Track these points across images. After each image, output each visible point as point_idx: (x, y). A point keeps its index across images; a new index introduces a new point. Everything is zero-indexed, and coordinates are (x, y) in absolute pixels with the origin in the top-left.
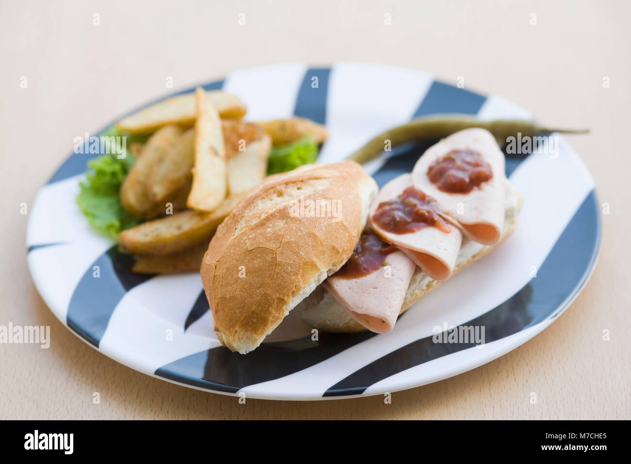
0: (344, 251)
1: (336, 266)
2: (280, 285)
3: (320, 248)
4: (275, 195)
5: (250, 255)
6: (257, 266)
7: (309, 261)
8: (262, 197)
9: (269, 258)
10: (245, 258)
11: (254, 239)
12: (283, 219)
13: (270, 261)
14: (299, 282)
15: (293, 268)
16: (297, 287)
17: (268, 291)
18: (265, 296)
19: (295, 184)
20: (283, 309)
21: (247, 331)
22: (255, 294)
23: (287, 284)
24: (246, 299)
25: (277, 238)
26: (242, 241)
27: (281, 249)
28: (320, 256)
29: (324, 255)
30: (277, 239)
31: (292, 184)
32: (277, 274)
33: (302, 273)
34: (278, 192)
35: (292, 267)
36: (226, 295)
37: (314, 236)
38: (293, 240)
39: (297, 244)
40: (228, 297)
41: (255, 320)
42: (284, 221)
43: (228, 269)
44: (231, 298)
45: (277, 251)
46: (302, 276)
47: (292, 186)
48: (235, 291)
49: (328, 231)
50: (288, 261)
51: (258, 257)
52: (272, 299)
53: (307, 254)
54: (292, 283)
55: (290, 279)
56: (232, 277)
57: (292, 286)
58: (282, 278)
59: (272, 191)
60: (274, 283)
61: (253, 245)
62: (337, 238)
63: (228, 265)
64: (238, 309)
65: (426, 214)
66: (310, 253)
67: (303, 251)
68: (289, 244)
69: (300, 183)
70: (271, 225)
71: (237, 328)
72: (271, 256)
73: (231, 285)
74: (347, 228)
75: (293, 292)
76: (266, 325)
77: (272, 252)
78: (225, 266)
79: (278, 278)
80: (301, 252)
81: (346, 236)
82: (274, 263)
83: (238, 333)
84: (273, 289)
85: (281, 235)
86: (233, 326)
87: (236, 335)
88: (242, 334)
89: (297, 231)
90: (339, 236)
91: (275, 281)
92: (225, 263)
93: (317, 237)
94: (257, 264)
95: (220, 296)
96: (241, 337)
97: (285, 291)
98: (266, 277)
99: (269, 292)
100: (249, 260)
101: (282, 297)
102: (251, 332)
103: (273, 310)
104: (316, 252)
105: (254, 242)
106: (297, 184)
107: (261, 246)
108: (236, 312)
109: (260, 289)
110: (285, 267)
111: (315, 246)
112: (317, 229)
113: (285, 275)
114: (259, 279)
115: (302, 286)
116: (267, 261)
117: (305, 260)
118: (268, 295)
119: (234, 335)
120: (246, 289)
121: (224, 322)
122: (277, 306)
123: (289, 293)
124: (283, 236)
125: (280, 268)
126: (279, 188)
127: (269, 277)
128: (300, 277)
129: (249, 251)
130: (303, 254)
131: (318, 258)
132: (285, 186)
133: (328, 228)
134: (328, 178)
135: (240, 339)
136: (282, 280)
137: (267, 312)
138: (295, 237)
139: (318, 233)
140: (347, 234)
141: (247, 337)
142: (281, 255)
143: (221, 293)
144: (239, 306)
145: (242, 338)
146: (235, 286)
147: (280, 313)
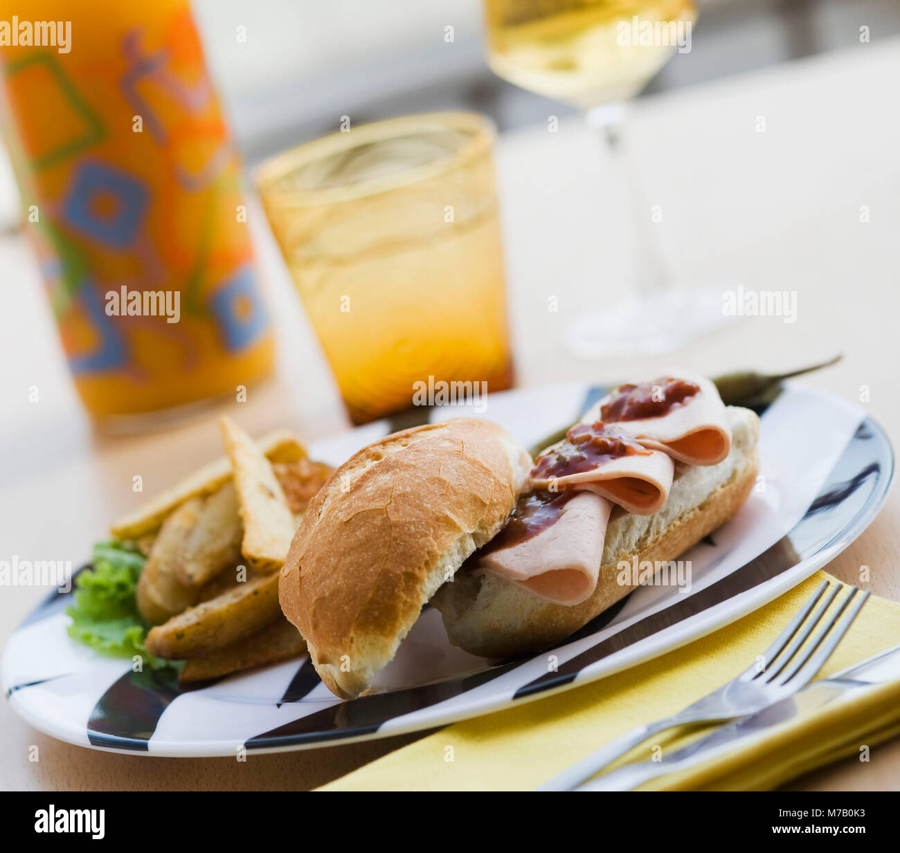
0: (492, 504)
1: (486, 529)
2: (403, 553)
3: (454, 498)
4: (369, 460)
5: (347, 528)
6: (361, 537)
7: (441, 515)
8: (349, 466)
9: (378, 521)
10: (342, 535)
11: (350, 506)
12: (388, 471)
13: (379, 524)
14: (432, 546)
15: (418, 528)
16: (431, 554)
17: (386, 567)
18: (385, 574)
19: (397, 442)
20: (417, 591)
21: (367, 633)
22: (368, 575)
23: (414, 551)
24: (356, 586)
25: (383, 493)
26: (332, 518)
27: (393, 504)
28: (457, 510)
29: (462, 508)
30: (384, 495)
31: (392, 443)
32: (395, 539)
33: (434, 532)
34: (374, 455)
35: (416, 525)
36: (324, 592)
37: (441, 482)
38: (408, 489)
39: (416, 495)
40: (327, 594)
41: (376, 613)
42: (390, 472)
43: (319, 560)
44: (332, 594)
45: (388, 509)
46: (436, 538)
47: (392, 445)
48: (337, 581)
49: (461, 474)
50: (408, 519)
51: (362, 526)
52: (396, 575)
53: (435, 506)
54: (422, 549)
55: (417, 542)
56: (327, 567)
57: (423, 552)
58: (404, 544)
59: (363, 455)
60: (393, 553)
61: (349, 514)
62: (477, 484)
63: (317, 555)
64: (347, 604)
65: (609, 442)
66: (439, 505)
67: (427, 503)
68: (404, 496)
69: (405, 439)
70: (371, 483)
71: (352, 634)
72: (380, 518)
73: (329, 577)
74: (489, 471)
75: (427, 563)
76: (395, 619)
77: (380, 511)
78: (314, 559)
79: (399, 544)
80: (425, 504)
81: (490, 482)
82: (388, 526)
83: (355, 640)
84: (394, 561)
85: (390, 488)
86: (345, 634)
87: (354, 645)
88: (362, 641)
89: (412, 478)
90: (479, 482)
91: (395, 549)
92: (313, 556)
93: (445, 482)
94: (362, 535)
95: (314, 598)
96: (360, 646)
97: (413, 561)
98: (380, 548)
99: (389, 566)
100: (347, 535)
101: (410, 570)
102: (375, 634)
103: (402, 594)
104: (448, 502)
105: (349, 510)
106: (401, 441)
107: (362, 510)
108: (344, 611)
109: (374, 567)
110: (406, 528)
111: (446, 495)
112: (442, 472)
113: (407, 538)
114: (370, 553)
115: (439, 552)
116: (376, 526)
117: (434, 514)
118: (389, 571)
119: (350, 646)
120: (352, 574)
121: (330, 634)
122: (407, 586)
123: (420, 563)
124: (392, 489)
125: (398, 529)
126: (373, 450)
127: (384, 546)
128: (431, 539)
129: (345, 523)
130: (429, 506)
131: (453, 511)
132: (381, 446)
133: (459, 471)
134: (446, 426)
135: (361, 649)
136: (404, 546)
137: (393, 596)
138: (410, 486)
139: (444, 477)
140: (492, 480)
141: (371, 644)
142: (395, 512)
143: (316, 594)
144: (347, 600)
145: (363, 647)
146: (335, 576)
147: (413, 598)
